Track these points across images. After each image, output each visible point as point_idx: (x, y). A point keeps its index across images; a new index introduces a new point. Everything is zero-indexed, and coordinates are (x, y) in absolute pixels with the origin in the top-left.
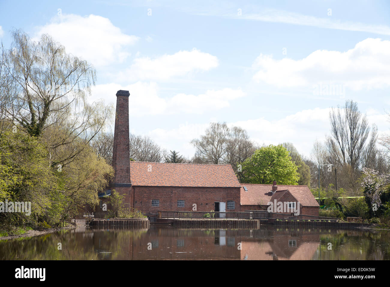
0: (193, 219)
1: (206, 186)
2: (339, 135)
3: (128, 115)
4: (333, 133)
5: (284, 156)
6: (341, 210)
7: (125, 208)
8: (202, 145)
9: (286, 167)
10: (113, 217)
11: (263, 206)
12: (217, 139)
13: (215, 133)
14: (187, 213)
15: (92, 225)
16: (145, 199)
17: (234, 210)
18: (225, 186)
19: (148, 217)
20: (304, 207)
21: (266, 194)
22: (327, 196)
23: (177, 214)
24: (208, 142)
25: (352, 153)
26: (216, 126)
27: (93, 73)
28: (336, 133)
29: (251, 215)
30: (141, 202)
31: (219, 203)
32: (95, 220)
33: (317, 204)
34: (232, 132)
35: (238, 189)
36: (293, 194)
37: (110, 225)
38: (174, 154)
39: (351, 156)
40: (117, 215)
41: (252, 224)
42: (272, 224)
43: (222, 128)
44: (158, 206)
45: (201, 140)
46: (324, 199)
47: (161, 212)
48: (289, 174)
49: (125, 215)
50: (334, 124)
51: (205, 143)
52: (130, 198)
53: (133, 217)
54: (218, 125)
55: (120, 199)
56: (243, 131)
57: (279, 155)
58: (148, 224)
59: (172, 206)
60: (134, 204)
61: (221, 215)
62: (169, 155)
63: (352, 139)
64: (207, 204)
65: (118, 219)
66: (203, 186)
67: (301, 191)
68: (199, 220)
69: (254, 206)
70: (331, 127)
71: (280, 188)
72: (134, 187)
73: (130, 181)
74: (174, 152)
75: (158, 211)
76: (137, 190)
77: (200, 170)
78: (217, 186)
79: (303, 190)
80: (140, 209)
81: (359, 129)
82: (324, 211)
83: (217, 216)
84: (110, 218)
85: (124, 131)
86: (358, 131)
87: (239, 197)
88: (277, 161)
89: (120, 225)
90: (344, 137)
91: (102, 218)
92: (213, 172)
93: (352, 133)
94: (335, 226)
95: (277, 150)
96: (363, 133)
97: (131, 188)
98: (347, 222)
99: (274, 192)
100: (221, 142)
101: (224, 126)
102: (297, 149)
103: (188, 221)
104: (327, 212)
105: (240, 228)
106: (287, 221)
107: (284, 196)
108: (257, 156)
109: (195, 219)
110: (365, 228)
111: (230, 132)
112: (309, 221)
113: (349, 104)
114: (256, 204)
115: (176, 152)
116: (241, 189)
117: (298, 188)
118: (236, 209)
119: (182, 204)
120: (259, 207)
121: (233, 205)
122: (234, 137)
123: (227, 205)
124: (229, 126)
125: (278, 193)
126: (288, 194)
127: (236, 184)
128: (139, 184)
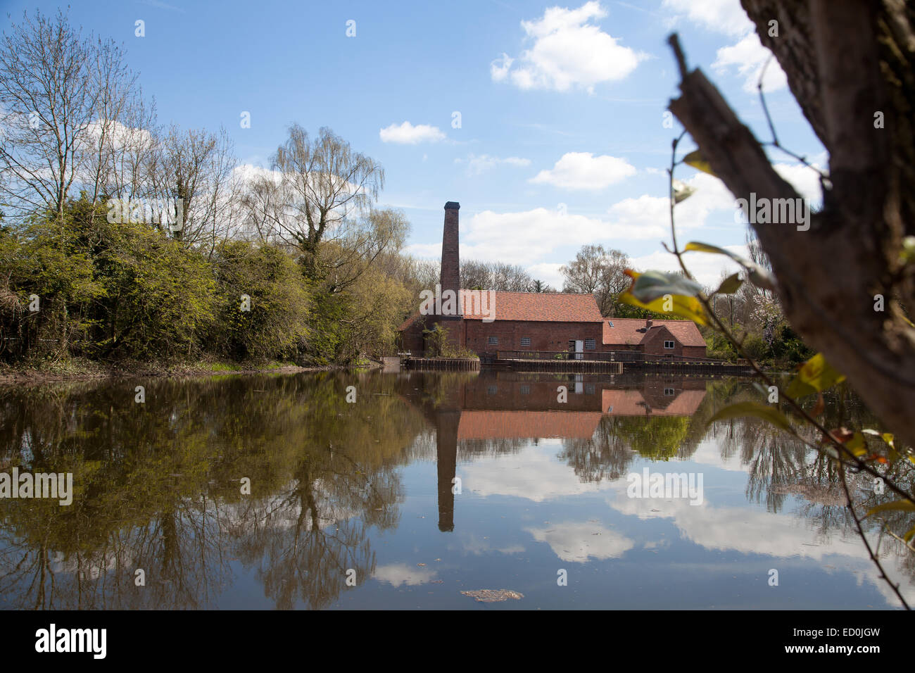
1: (559, 320)
3: (458, 232)
8: (572, 273)
10: (435, 356)
11: (632, 345)
12: (590, 264)
13: (588, 257)
14: (533, 353)
15: (408, 365)
16: (480, 336)
17: (594, 351)
18: (582, 321)
19: (480, 357)
20: (687, 346)
21: (638, 331)
23: (520, 354)
24: (579, 269)
26: (590, 250)
29: (612, 357)
30: (475, 339)
31: (574, 341)
32: (412, 358)
33: (704, 344)
35: (601, 324)
36: (670, 330)
37: (429, 364)
38: (538, 283)
40: (439, 353)
41: (611, 368)
42: (641, 367)
43: (597, 253)
44: (496, 342)
45: (571, 268)
47: (499, 351)
49: (448, 354)
51: (575, 271)
52: (459, 334)
53: (459, 357)
54: (592, 248)
55: (444, 335)
56: (624, 256)
58: (478, 366)
59: (514, 344)
60: (465, 342)
61: (578, 356)
64: (559, 342)
65: (439, 359)
66: (555, 320)
67: (684, 328)
69: (620, 345)
72: (466, 321)
74: (538, 281)
75: (497, 351)
76: (470, 324)
77: (553, 300)
78: (573, 320)
79: (687, 326)
80: (475, 349)
83: (572, 356)
84: (431, 357)
85: (452, 252)
87: (601, 335)
89: (441, 365)
91: (421, 357)
94: (719, 370)
97: (461, 322)
98: (736, 365)
99: (648, 328)
101: (600, 249)
103: (529, 363)
104: (720, 354)
106: (658, 363)
107: (660, 333)
114: (623, 343)
116: (604, 324)
117: (681, 323)
118: (597, 348)
119: (527, 342)
120: (627, 346)
121: (593, 344)
122: (612, 263)
123: (585, 344)
124: (606, 249)
125: (654, 329)
126: (664, 331)
127: (598, 318)
128: (473, 317)
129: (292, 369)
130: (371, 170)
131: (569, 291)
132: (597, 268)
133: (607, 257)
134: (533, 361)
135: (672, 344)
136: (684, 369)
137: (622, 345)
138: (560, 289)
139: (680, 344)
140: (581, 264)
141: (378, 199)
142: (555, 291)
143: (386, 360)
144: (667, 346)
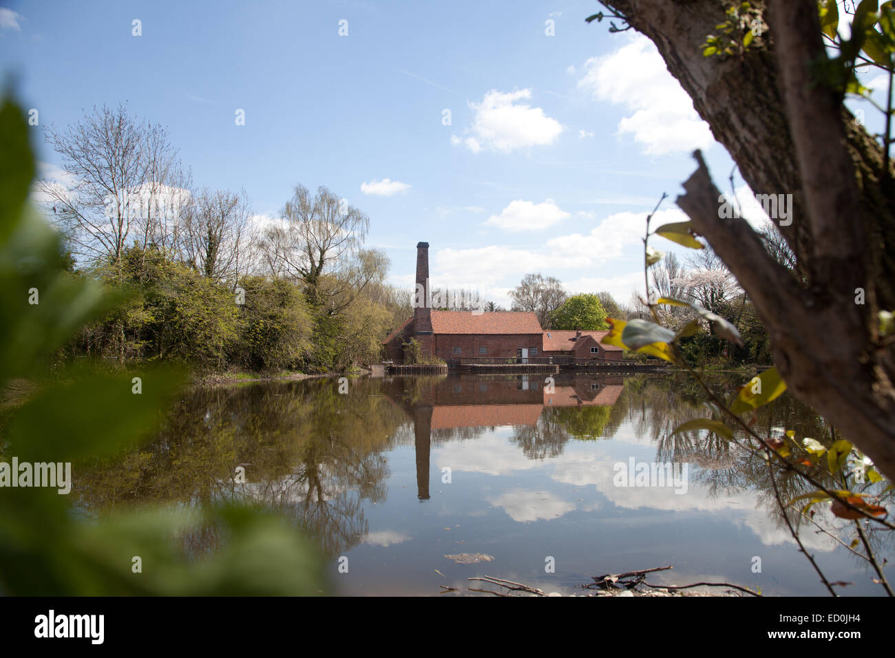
1: (508, 333)
2: (659, 284)
4: (655, 283)
5: (594, 304)
7: (424, 354)
8: (518, 295)
9: (596, 314)
10: (412, 363)
11: (566, 351)
12: (532, 288)
13: (530, 283)
14: (489, 359)
15: (391, 371)
16: (447, 347)
17: (536, 356)
18: (527, 333)
19: (447, 363)
20: (608, 351)
21: (570, 340)
23: (479, 360)
24: (523, 292)
26: (532, 277)
27: (367, 221)
28: (657, 284)
29: (550, 361)
30: (443, 350)
31: (521, 349)
32: (394, 366)
35: (542, 334)
36: (594, 339)
37: (408, 370)
40: (415, 361)
41: (550, 369)
42: (573, 368)
43: (537, 279)
44: (460, 352)
45: (517, 292)
47: (463, 358)
48: (598, 321)
49: (422, 362)
51: (520, 294)
52: (431, 346)
53: (431, 364)
54: (533, 276)
55: (418, 347)
56: (557, 281)
57: (590, 303)
58: (446, 370)
59: (473, 353)
60: (436, 351)
61: (524, 361)
62: (487, 305)
63: (671, 287)
64: (509, 351)
65: (416, 365)
66: (505, 333)
71: (584, 334)
72: (436, 335)
73: (431, 329)
75: (460, 358)
76: (439, 338)
77: (503, 317)
78: (519, 333)
80: (443, 357)
81: (678, 278)
83: (519, 361)
84: (409, 364)
85: (424, 281)
87: (541, 344)
88: (587, 308)
89: (417, 371)
90: (664, 286)
91: (400, 364)
92: (515, 320)
93: (671, 282)
94: (633, 369)
95: (588, 298)
97: (432, 336)
98: (645, 365)
99: (578, 337)
101: (539, 276)
104: (633, 356)
106: (586, 365)
107: (588, 341)
108: (568, 304)
110: (658, 369)
112: (609, 364)
113: (669, 255)
115: (493, 303)
116: (544, 336)
117: (603, 333)
118: (539, 354)
119: (484, 351)
120: (562, 352)
121: (535, 351)
122: (549, 287)
123: (529, 351)
124: (544, 277)
125: (582, 338)
126: (590, 339)
127: (538, 330)
128: (441, 332)
129: (299, 376)
130: (359, 219)
131: (515, 310)
132: (537, 291)
133: (544, 283)
134: (489, 365)
135: (596, 349)
136: (606, 369)
137: (558, 351)
138: (508, 308)
139: (603, 350)
140: (525, 287)
141: (365, 241)
142: (504, 310)
143: (373, 367)
144: (593, 351)
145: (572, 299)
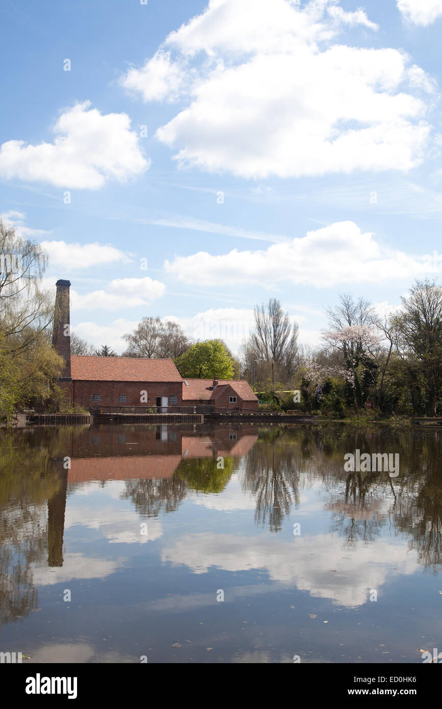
0: (137, 414)
1: (149, 381)
2: (263, 332)
6: (278, 404)
7: (66, 403)
8: (135, 340)
9: (222, 362)
10: (55, 412)
11: (204, 400)
13: (148, 327)
14: (130, 408)
15: (33, 420)
16: (85, 394)
17: (176, 405)
18: (167, 381)
19: (90, 412)
20: (245, 401)
21: (207, 389)
22: (266, 390)
23: (120, 408)
24: (141, 336)
25: (275, 349)
26: (149, 321)
27: (46, 258)
28: (260, 331)
29: (195, 410)
30: (81, 397)
31: (160, 398)
32: (36, 415)
33: (256, 399)
34: (166, 327)
35: (181, 383)
36: (234, 388)
37: (51, 420)
38: (106, 348)
39: (274, 353)
40: (58, 409)
41: (196, 419)
42: (216, 418)
43: (155, 323)
44: (99, 400)
45: (133, 335)
46: (262, 394)
47: (102, 407)
48: (225, 369)
49: (67, 410)
50: (258, 322)
51: (138, 337)
52: (70, 393)
53: (75, 413)
54: (151, 319)
55: (62, 394)
56: (177, 326)
57: (215, 350)
58: (92, 420)
59: (113, 401)
60: (74, 399)
61: (164, 410)
62: (100, 349)
63: (275, 336)
64: (148, 399)
65: (59, 414)
66: (145, 380)
67: (240, 386)
68: (143, 415)
69: (196, 401)
70: (255, 324)
71: (221, 383)
72: (74, 381)
73: (70, 375)
74: (106, 347)
75: (100, 407)
76: (77, 384)
77: (141, 364)
78: (160, 380)
79: (243, 385)
81: (282, 327)
82: (260, 405)
83: (159, 411)
84: (51, 413)
85: (64, 323)
86: (280, 328)
87: (181, 392)
88: (214, 356)
89: (63, 420)
90: (268, 334)
91: (43, 413)
92: (154, 367)
93: (275, 331)
94: (277, 419)
95: (213, 345)
96: (285, 330)
97: (71, 383)
98: (288, 415)
99: (215, 386)
100: (154, 337)
101: (158, 320)
102: (227, 345)
103: (133, 416)
104: (264, 406)
105: (184, 423)
106: (230, 415)
107: (226, 390)
108: (193, 351)
109: (140, 415)
111: (164, 327)
112: (252, 414)
114: (198, 399)
115: (108, 347)
116: (183, 383)
117: (238, 382)
118: (179, 404)
119: (124, 399)
120: (201, 401)
121: (175, 399)
122: (168, 332)
123: (169, 400)
124: (162, 321)
125: (219, 388)
126: (229, 389)
127: (178, 378)
128: (80, 378)
135: (235, 399)
136: (247, 419)
139: (241, 399)
140: (142, 333)
144: (231, 400)
145: (197, 346)
